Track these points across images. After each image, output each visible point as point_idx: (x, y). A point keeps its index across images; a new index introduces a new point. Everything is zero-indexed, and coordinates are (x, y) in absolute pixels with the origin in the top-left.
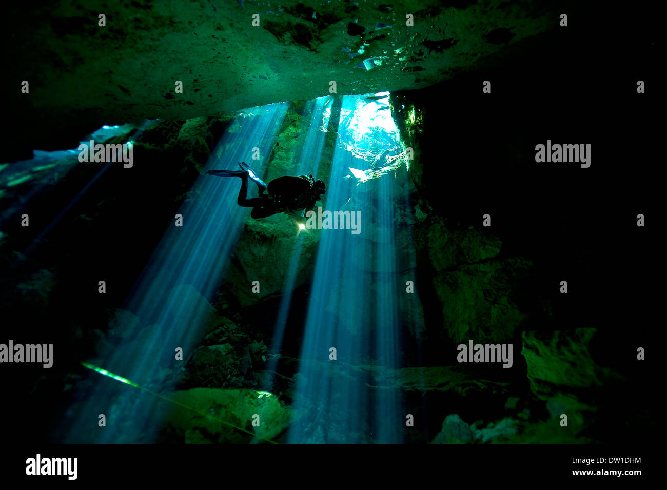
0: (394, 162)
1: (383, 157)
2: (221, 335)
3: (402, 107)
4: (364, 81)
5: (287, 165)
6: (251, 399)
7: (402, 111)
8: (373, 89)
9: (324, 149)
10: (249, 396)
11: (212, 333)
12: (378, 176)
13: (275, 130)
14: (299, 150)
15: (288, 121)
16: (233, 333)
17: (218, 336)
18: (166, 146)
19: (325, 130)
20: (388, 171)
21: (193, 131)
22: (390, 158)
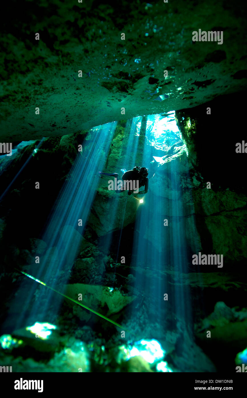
0: (179, 151)
1: (172, 148)
2: (88, 253)
3: (182, 119)
4: (159, 107)
5: (118, 157)
6: (106, 292)
7: (183, 121)
8: (165, 110)
9: (138, 146)
10: (105, 290)
11: (83, 251)
12: (170, 161)
13: (111, 137)
14: (125, 148)
15: (118, 131)
16: (94, 252)
17: (87, 253)
18: (54, 149)
19: (138, 135)
20: (176, 158)
21: (67, 140)
22: (176, 148)
